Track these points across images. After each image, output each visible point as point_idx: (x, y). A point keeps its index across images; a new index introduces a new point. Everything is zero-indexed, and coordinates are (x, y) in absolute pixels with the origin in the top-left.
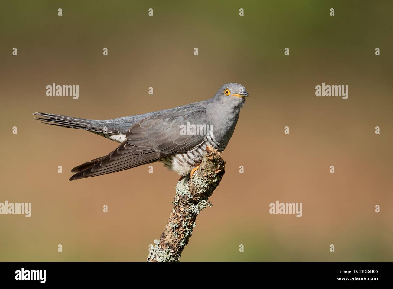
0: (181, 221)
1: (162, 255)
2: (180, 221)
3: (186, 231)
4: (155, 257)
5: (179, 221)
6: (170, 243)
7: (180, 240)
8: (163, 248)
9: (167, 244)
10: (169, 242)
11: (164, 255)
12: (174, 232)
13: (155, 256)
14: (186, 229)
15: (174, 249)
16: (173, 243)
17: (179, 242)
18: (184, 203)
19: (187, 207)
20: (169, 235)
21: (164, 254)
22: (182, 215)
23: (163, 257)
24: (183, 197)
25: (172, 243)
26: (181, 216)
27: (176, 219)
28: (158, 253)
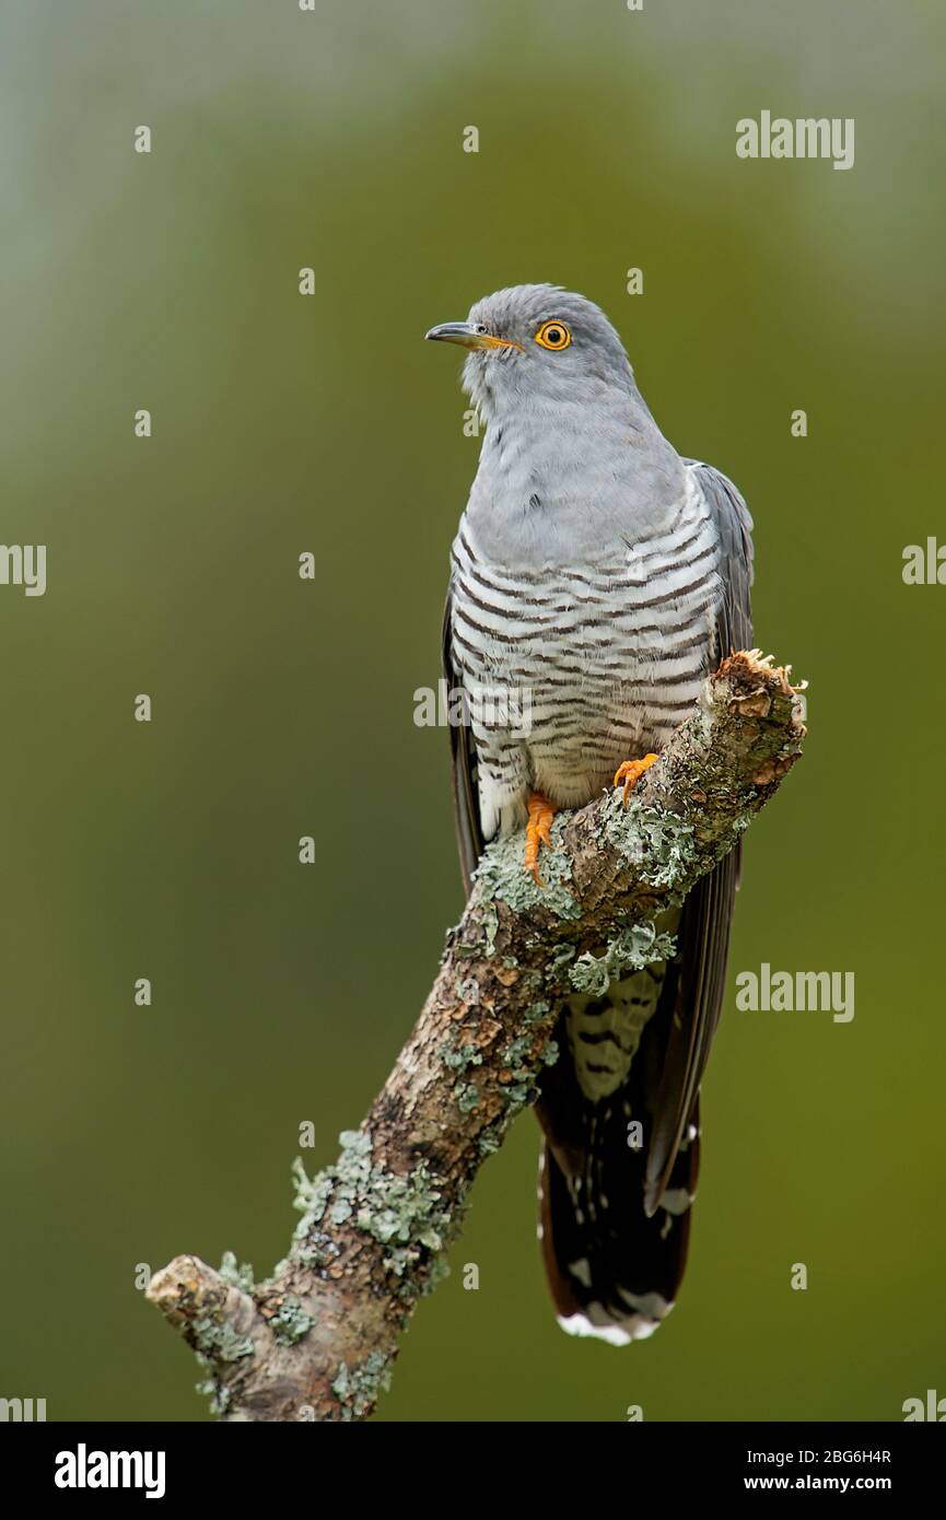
0: (499, 1032)
1: (395, 1203)
2: (492, 1034)
3: (514, 1083)
4: (354, 1214)
5: (487, 1037)
6: (431, 1143)
7: (483, 1128)
8: (393, 1167)
9: (417, 1147)
10: (427, 1139)
11: (402, 1202)
12: (458, 1091)
13: (356, 1207)
14: (516, 1074)
15: (449, 1172)
16: (445, 1144)
17: (478, 1136)
18: (522, 945)
19: (536, 967)
20: (430, 1104)
21: (401, 1196)
22: (505, 1003)
23: (396, 1210)
24: (525, 918)
25: (441, 1142)
26: (498, 1008)
27: (474, 1025)
28: (370, 1192)
